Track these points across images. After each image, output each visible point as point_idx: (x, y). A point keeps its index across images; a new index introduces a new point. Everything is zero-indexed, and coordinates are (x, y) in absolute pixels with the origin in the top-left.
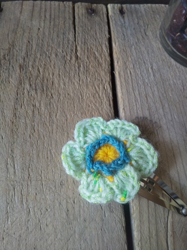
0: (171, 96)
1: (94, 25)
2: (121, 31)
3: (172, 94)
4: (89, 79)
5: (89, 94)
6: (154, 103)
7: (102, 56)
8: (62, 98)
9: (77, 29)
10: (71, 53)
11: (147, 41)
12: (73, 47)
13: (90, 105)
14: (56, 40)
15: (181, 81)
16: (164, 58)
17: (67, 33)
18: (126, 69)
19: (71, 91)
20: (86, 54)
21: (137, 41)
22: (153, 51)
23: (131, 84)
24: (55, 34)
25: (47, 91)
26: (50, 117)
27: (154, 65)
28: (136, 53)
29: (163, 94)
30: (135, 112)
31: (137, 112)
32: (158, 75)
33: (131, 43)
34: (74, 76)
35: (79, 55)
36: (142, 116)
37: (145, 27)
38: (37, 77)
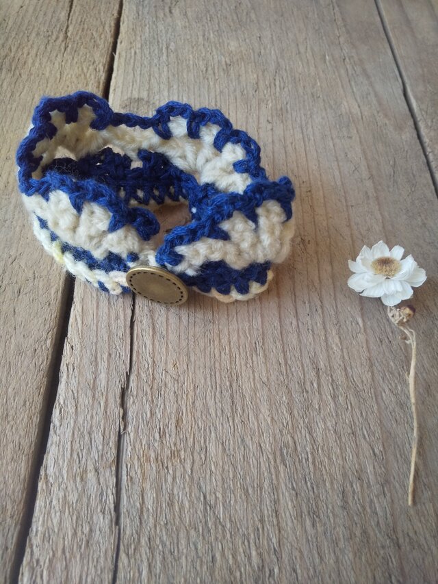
0: (185, 76)
1: (99, 4)
2: (135, 9)
3: (187, 76)
4: (76, 60)
5: (72, 75)
6: (159, 84)
7: (102, 37)
8: (32, 78)
9: (74, 7)
10: (59, 32)
11: (171, 19)
12: (63, 27)
13: (70, 86)
14: (41, 19)
15: (205, 62)
16: (189, 37)
17: (59, 11)
18: (131, 49)
19: (48, 71)
20: (79, 34)
21: (154, 19)
22: (174, 30)
23: (132, 64)
24: (42, 13)
25: (15, 70)
26: (12, 95)
27: (172, 44)
28: (150, 32)
29: (174, 75)
30: (129, 92)
31: (131, 93)
32: (172, 56)
33: (147, 22)
34: (57, 56)
35: (69, 34)
36: (137, 96)
37: (171, 4)
38: (6, 56)
